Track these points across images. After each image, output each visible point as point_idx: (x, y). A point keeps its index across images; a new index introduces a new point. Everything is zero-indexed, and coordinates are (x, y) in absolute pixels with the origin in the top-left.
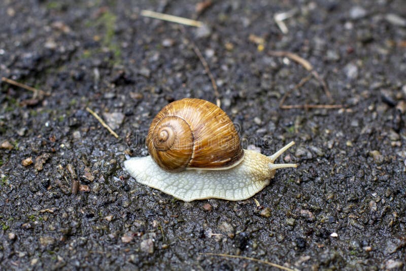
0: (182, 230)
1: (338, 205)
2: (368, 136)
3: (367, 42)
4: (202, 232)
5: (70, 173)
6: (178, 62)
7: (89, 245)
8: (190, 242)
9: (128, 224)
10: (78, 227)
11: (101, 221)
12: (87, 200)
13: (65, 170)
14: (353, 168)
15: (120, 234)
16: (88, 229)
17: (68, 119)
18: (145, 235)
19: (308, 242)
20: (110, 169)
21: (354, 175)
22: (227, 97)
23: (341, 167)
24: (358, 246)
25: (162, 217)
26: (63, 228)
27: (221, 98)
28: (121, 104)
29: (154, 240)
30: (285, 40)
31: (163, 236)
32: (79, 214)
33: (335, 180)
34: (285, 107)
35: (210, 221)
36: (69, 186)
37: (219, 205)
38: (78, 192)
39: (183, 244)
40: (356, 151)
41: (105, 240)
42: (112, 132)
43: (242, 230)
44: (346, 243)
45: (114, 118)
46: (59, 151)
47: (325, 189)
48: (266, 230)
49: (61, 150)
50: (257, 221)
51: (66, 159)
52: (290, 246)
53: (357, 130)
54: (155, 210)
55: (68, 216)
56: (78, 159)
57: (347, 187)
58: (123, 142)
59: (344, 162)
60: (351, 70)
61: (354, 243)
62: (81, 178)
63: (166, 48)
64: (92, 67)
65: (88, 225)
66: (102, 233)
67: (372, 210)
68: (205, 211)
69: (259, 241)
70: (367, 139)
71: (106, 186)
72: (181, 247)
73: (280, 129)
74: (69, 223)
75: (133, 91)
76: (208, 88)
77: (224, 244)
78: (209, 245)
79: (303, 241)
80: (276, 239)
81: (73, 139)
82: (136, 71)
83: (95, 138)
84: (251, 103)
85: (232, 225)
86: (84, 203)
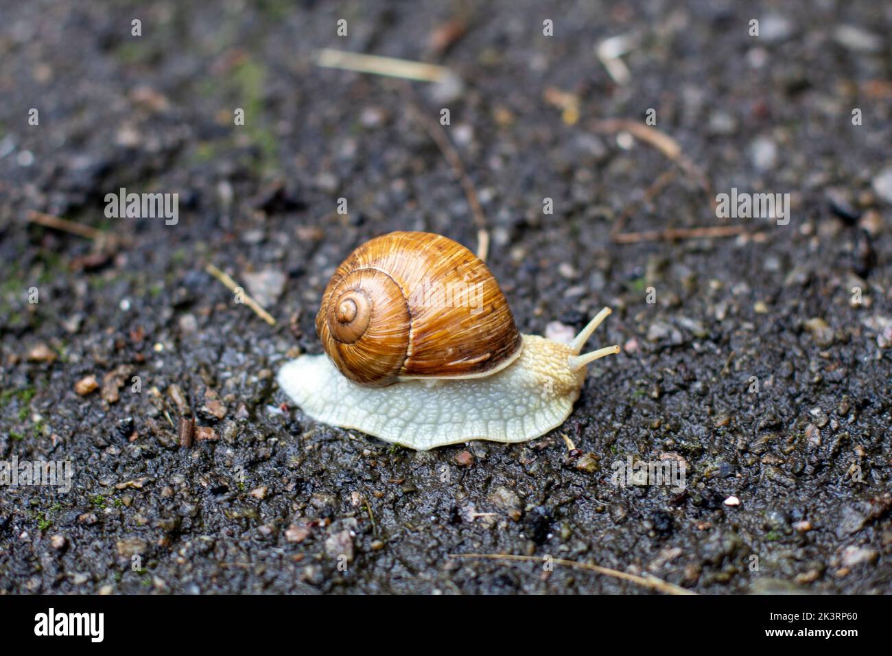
0: (412, 510)
1: (740, 438)
2: (799, 289)
3: (797, 89)
4: (455, 510)
5: (175, 404)
6: (397, 158)
7: (218, 551)
8: (431, 534)
9: (298, 504)
10: (194, 515)
11: (243, 501)
12: (213, 457)
13: (165, 399)
14: (770, 358)
15: (283, 523)
16: (216, 518)
17: (169, 290)
18: (335, 523)
19: (678, 520)
20: (258, 391)
21: (773, 372)
22: (502, 224)
23: (745, 357)
24: (782, 521)
25: (370, 485)
26: (164, 518)
27: (489, 228)
28: (278, 253)
29: (353, 533)
30: (622, 97)
31: (373, 523)
32: (196, 488)
33: (731, 385)
34: (625, 237)
35: (470, 487)
36: (174, 432)
37: (489, 452)
38: (193, 442)
39: (416, 539)
40: (777, 322)
41: (253, 539)
42: (262, 314)
43: (538, 502)
44: (758, 516)
45: (266, 283)
46: (152, 359)
47: (711, 405)
48: (588, 499)
49: (156, 357)
50: (569, 482)
51: (165, 373)
52: (640, 529)
53: (777, 279)
54: (356, 470)
55: (174, 494)
56: (192, 375)
57: (759, 400)
58: (287, 333)
59: (749, 346)
60: (764, 152)
61: (773, 516)
62: (198, 413)
63: (370, 131)
64: (215, 179)
65: (216, 510)
66: (246, 524)
67: (811, 444)
68: (460, 467)
69: (574, 522)
70: (798, 294)
71: (251, 426)
72: (411, 544)
73: (614, 285)
74: (175, 508)
75: (304, 224)
76: (460, 208)
77: (501, 533)
78: (469, 537)
79: (666, 517)
80: (611, 517)
81: (180, 331)
82: (307, 181)
83: (227, 328)
84: (552, 234)
85: (516, 492)
86: (208, 463)
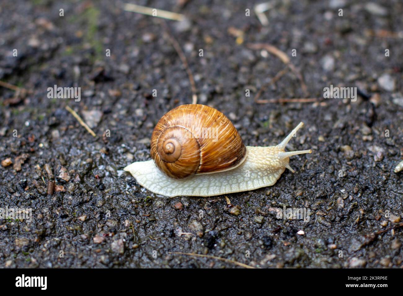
0: (153, 229)
1: (307, 202)
2: (340, 130)
3: (346, 32)
4: (172, 231)
5: (47, 173)
6: (157, 57)
7: (62, 245)
8: (161, 241)
9: (100, 224)
10: (52, 227)
11: (75, 222)
12: (63, 200)
13: (42, 171)
14: (324, 164)
15: (93, 234)
16: (62, 230)
17: (48, 118)
18: (116, 235)
19: (275, 240)
20: (86, 168)
21: (324, 171)
22: (204, 92)
23: (312, 162)
24: (323, 244)
25: (134, 217)
26: (38, 229)
27: (198, 94)
28: (100, 102)
29: (124, 240)
30: (265, 32)
31: (134, 235)
32: (54, 215)
33: (305, 176)
34: (261, 101)
35: (180, 220)
36: (45, 187)
37: (190, 203)
38: (54, 192)
39: (153, 244)
40: (328, 146)
41: (78, 240)
42: (90, 131)
43: (211, 229)
44: (313, 240)
45: (93, 116)
46: (38, 150)
47: (295, 185)
48: (234, 228)
49: (40, 150)
50: (226, 219)
51: (44, 158)
52: (257, 244)
53: (330, 125)
54: (128, 208)
55: (43, 217)
56: (56, 159)
57: (317, 183)
58: (100, 141)
59: (315, 157)
60: (328, 63)
61: (319, 241)
62: (57, 178)
63: (146, 43)
64: (73, 65)
65: (62, 226)
66: (76, 233)
67: (339, 207)
68: (176, 210)
69: (227, 239)
70: (339, 134)
71: (81, 186)
72: (151, 246)
73: (254, 124)
74: (43, 224)
75: (112, 88)
76: (185, 83)
77: (193, 243)
78: (178, 244)
79: (270, 239)
80: (244, 237)
81: (52, 138)
82: (115, 67)
83: (73, 137)
84: (227, 98)
85: (201, 223)
86: (60, 203)
